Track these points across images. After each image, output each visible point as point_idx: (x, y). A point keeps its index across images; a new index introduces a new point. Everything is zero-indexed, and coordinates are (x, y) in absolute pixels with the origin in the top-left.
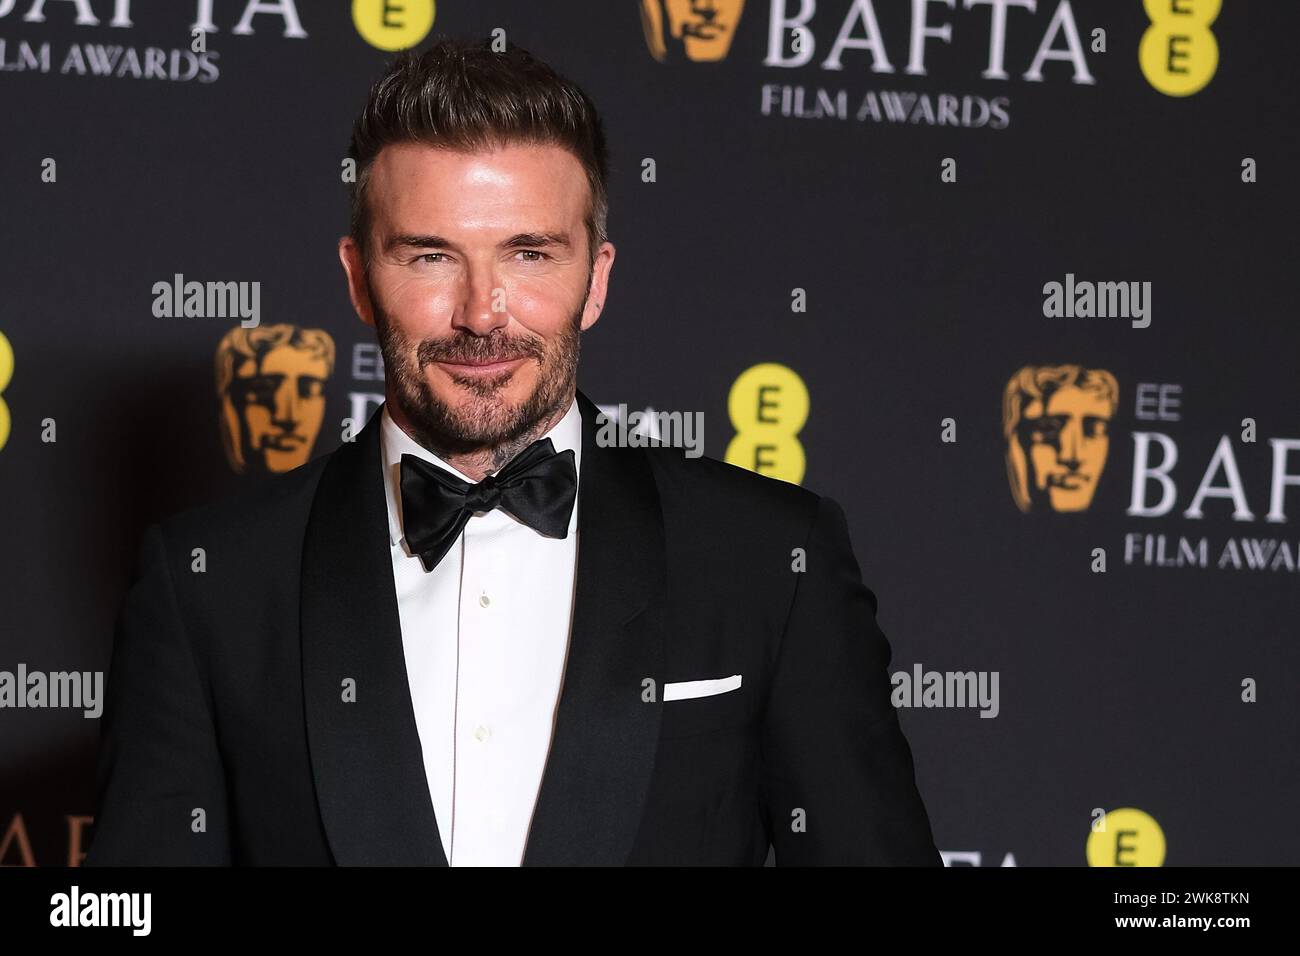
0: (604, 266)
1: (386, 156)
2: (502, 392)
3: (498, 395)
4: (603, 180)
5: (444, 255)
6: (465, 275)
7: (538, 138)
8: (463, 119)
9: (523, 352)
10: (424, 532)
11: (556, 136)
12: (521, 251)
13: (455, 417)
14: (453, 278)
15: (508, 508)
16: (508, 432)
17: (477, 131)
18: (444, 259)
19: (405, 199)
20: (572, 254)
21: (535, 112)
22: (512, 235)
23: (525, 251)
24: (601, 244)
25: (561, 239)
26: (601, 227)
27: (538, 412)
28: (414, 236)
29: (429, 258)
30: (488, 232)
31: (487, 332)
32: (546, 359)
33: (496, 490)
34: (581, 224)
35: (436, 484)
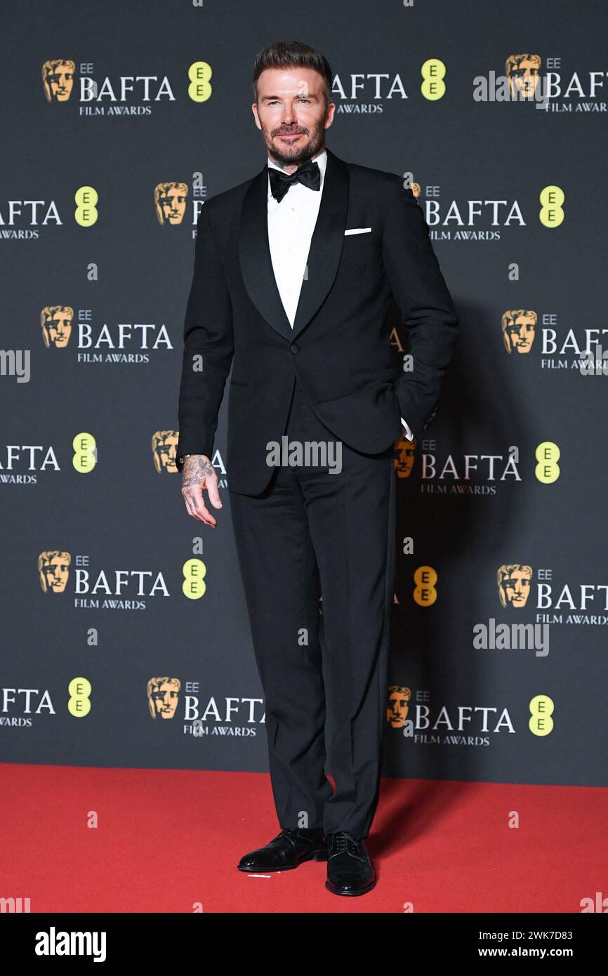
1: (262, 74)
5: (277, 102)
6: (283, 107)
7: (305, 67)
9: (303, 132)
10: (277, 192)
14: (280, 108)
17: (287, 64)
19: (266, 85)
20: (318, 102)
22: (296, 95)
23: (302, 101)
25: (314, 97)
28: (268, 96)
30: (289, 94)
31: (290, 123)
32: (310, 135)
33: (295, 177)
34: (321, 93)
35: (279, 176)
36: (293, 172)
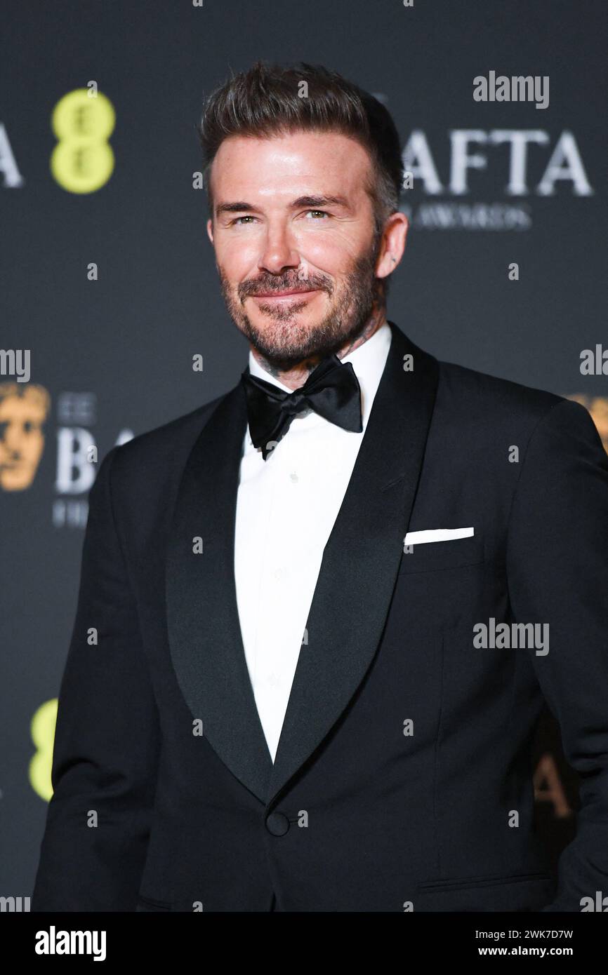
2: (297, 316)
5: (253, 217)
8: (257, 114)
9: (316, 287)
10: (261, 432)
12: (308, 211)
14: (260, 234)
18: (255, 221)
23: (312, 211)
24: (393, 213)
25: (339, 201)
26: (387, 198)
28: (229, 203)
29: (244, 220)
30: (279, 197)
31: (278, 269)
32: (335, 294)
33: (302, 397)
34: (362, 193)
35: (265, 395)
36: (300, 386)
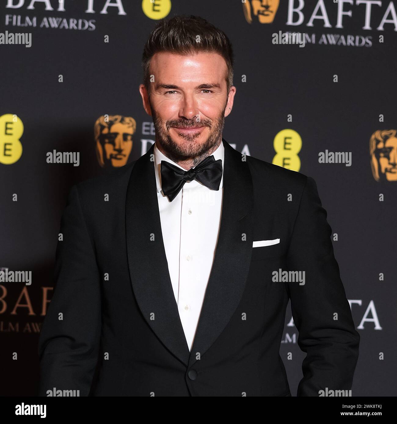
0: (232, 95)
1: (156, 56)
2: (196, 139)
3: (195, 140)
4: (232, 64)
5: (176, 91)
6: (183, 98)
7: (209, 51)
8: (183, 44)
9: (204, 125)
10: (169, 188)
11: (215, 49)
12: (203, 90)
13: (180, 148)
14: (179, 99)
15: (198, 180)
16: (198, 153)
17: (188, 48)
18: (176, 92)
19: (162, 72)
20: (221, 91)
21: (208, 41)
22: (200, 84)
23: (204, 90)
24: (231, 87)
25: (217, 86)
26: (231, 81)
27: (209, 146)
28: (166, 85)
29: (171, 92)
30: (191, 83)
31: (192, 118)
32: (212, 128)
33: (194, 174)
34: (224, 80)
